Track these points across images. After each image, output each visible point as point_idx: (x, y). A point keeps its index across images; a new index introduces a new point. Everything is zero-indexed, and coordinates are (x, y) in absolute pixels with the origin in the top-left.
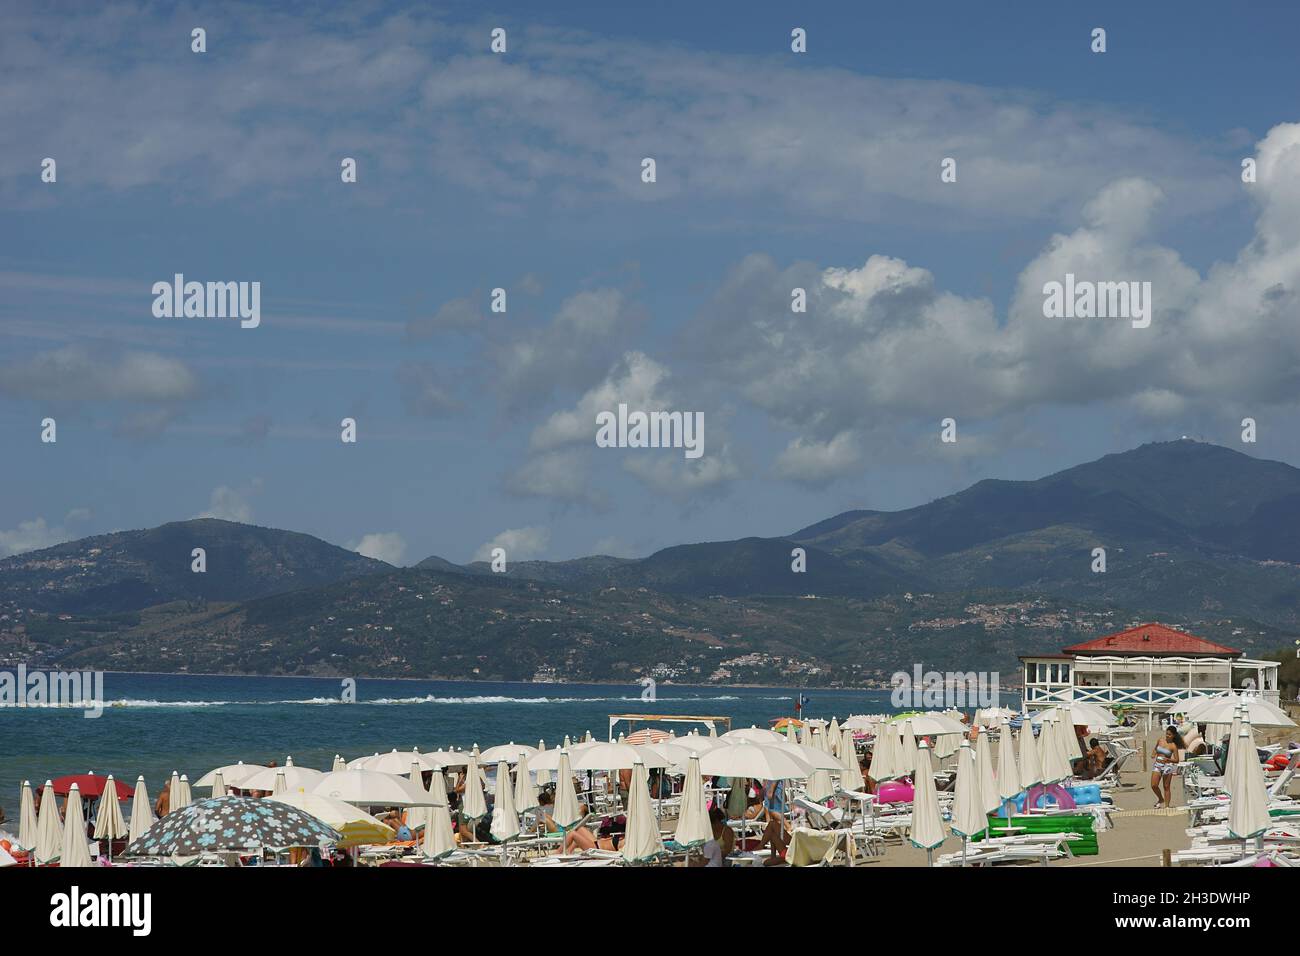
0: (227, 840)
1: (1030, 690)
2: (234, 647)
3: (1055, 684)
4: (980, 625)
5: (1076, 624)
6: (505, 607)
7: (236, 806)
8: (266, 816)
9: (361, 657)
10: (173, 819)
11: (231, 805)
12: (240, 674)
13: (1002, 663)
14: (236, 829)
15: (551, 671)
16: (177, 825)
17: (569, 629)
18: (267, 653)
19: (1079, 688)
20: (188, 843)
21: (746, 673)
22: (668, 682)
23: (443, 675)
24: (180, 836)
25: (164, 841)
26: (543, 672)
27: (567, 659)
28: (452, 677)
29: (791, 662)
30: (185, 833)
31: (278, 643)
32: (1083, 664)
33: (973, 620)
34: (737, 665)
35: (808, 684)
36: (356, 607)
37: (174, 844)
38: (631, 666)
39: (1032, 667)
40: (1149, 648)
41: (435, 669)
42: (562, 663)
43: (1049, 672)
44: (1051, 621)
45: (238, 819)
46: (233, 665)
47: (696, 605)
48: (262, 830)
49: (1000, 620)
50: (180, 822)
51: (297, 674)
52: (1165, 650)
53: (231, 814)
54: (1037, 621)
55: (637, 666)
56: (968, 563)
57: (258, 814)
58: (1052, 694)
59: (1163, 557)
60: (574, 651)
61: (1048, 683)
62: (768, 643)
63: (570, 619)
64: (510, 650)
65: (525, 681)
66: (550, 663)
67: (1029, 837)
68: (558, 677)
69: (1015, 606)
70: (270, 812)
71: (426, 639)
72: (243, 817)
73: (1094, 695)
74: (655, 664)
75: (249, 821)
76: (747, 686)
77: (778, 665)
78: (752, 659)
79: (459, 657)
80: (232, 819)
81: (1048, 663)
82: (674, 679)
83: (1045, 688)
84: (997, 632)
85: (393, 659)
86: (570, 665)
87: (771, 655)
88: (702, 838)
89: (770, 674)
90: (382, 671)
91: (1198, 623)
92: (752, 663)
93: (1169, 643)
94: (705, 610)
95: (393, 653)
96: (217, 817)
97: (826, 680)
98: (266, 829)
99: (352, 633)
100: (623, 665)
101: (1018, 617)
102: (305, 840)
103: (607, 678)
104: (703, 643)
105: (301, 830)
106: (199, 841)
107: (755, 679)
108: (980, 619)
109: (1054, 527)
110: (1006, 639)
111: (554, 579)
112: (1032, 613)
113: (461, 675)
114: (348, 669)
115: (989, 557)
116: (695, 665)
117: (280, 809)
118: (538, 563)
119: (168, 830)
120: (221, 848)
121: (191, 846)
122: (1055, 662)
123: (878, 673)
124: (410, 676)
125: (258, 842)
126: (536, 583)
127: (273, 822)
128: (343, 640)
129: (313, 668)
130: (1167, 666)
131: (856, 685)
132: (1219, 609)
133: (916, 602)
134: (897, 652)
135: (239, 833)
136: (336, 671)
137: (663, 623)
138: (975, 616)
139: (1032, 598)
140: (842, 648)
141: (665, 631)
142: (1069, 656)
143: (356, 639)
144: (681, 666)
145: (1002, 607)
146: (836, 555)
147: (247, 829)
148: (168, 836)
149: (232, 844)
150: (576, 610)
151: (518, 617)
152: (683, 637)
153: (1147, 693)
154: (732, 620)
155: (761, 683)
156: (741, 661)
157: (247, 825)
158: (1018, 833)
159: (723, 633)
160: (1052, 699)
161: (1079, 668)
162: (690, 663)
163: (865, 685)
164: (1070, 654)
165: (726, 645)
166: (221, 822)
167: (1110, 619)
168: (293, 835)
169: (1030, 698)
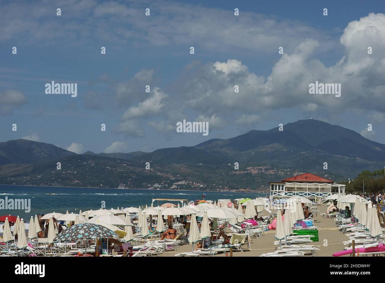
0: (86, 236)
1: (272, 192)
2: (29, 177)
3: (279, 191)
4: (251, 173)
5: (279, 173)
6: (110, 166)
7: (88, 226)
8: (97, 229)
9: (67, 181)
10: (68, 230)
11: (86, 226)
12: (31, 185)
13: (257, 184)
14: (88, 233)
15: (123, 185)
16: (70, 232)
17: (129, 173)
18: (39, 179)
19: (286, 192)
20: (74, 237)
21: (181, 186)
22: (158, 189)
23: (91, 186)
24: (72, 235)
25: (66, 236)
26: (121, 186)
27: (128, 182)
28: (94, 187)
29: (194, 183)
30: (73, 234)
31: (42, 176)
32: (288, 185)
33: (248, 172)
34: (179, 184)
35: (200, 190)
36: (66, 166)
37: (70, 237)
38: (147, 184)
39: (273, 186)
40: (307, 180)
41: (89, 184)
42: (127, 183)
43: (278, 187)
44: (271, 172)
45: (89, 230)
46: (29, 183)
47: (167, 166)
48: (96, 233)
49: (256, 172)
50: (71, 231)
51: (48, 185)
52: (312, 181)
53: (87, 228)
54: (267, 172)
55: (149, 184)
56: (247, 155)
57: (95, 228)
58: (278, 194)
59: (304, 153)
60: (130, 179)
61: (277, 190)
62: (188, 178)
63: (129, 170)
64: (111, 179)
65: (116, 188)
66: (123, 183)
67: (299, 236)
68: (125, 187)
69: (261, 168)
70: (98, 228)
71: (86, 176)
72: (90, 229)
73: (302, 194)
74: (154, 184)
75: (92, 230)
76: (182, 190)
77: (191, 184)
78: (183, 182)
79: (96, 181)
80: (87, 230)
81: (278, 184)
82: (160, 188)
83: (276, 192)
84: (256, 175)
85: (77, 181)
86: (129, 184)
87: (189, 181)
88: (208, 236)
89: (188, 187)
90: (73, 185)
91: (315, 173)
92: (183, 183)
93: (313, 179)
94: (170, 168)
95: (77, 180)
96: (82, 229)
97: (205, 189)
98: (97, 233)
99: (64, 173)
100: (145, 184)
101: (262, 171)
102: (109, 236)
103: (140, 187)
104: (169, 177)
105: (108, 233)
106: (78, 237)
107: (184, 188)
108: (250, 171)
109: (272, 144)
110: (258, 177)
111: (124, 158)
112: (266, 170)
113: (97, 186)
114: (63, 184)
115: (253, 153)
116: (166, 184)
117: (101, 227)
118: (120, 153)
119: (67, 233)
120: (84, 239)
121: (75, 238)
122: (279, 184)
123: (220, 187)
124: (81, 186)
125: (95, 237)
126: (119, 159)
127: (99, 231)
128: (62, 176)
129: (53, 184)
130: (312, 186)
131: (214, 190)
132: (321, 169)
133: (232, 166)
134: (226, 181)
135: (90, 234)
136: (59, 185)
137: (157, 171)
138: (249, 170)
139: (266, 165)
140: (209, 179)
141: (157, 174)
142: (283, 182)
143: (66, 175)
144: (162, 184)
145: (257, 168)
146: (208, 152)
147: (92, 233)
148: (68, 235)
149: (88, 238)
150: (131, 167)
151: (114, 169)
152: (163, 176)
153: (318, 194)
154: (177, 171)
155: (186, 189)
156: (180, 183)
157: (92, 232)
158: (295, 235)
159: (175, 174)
160: (278, 195)
161: (286, 186)
162: (165, 183)
163: (216, 190)
164: (284, 182)
165: (175, 178)
166: (84, 231)
167: (289, 171)
168: (105, 235)
169: (272, 195)
